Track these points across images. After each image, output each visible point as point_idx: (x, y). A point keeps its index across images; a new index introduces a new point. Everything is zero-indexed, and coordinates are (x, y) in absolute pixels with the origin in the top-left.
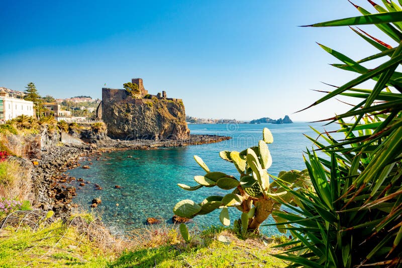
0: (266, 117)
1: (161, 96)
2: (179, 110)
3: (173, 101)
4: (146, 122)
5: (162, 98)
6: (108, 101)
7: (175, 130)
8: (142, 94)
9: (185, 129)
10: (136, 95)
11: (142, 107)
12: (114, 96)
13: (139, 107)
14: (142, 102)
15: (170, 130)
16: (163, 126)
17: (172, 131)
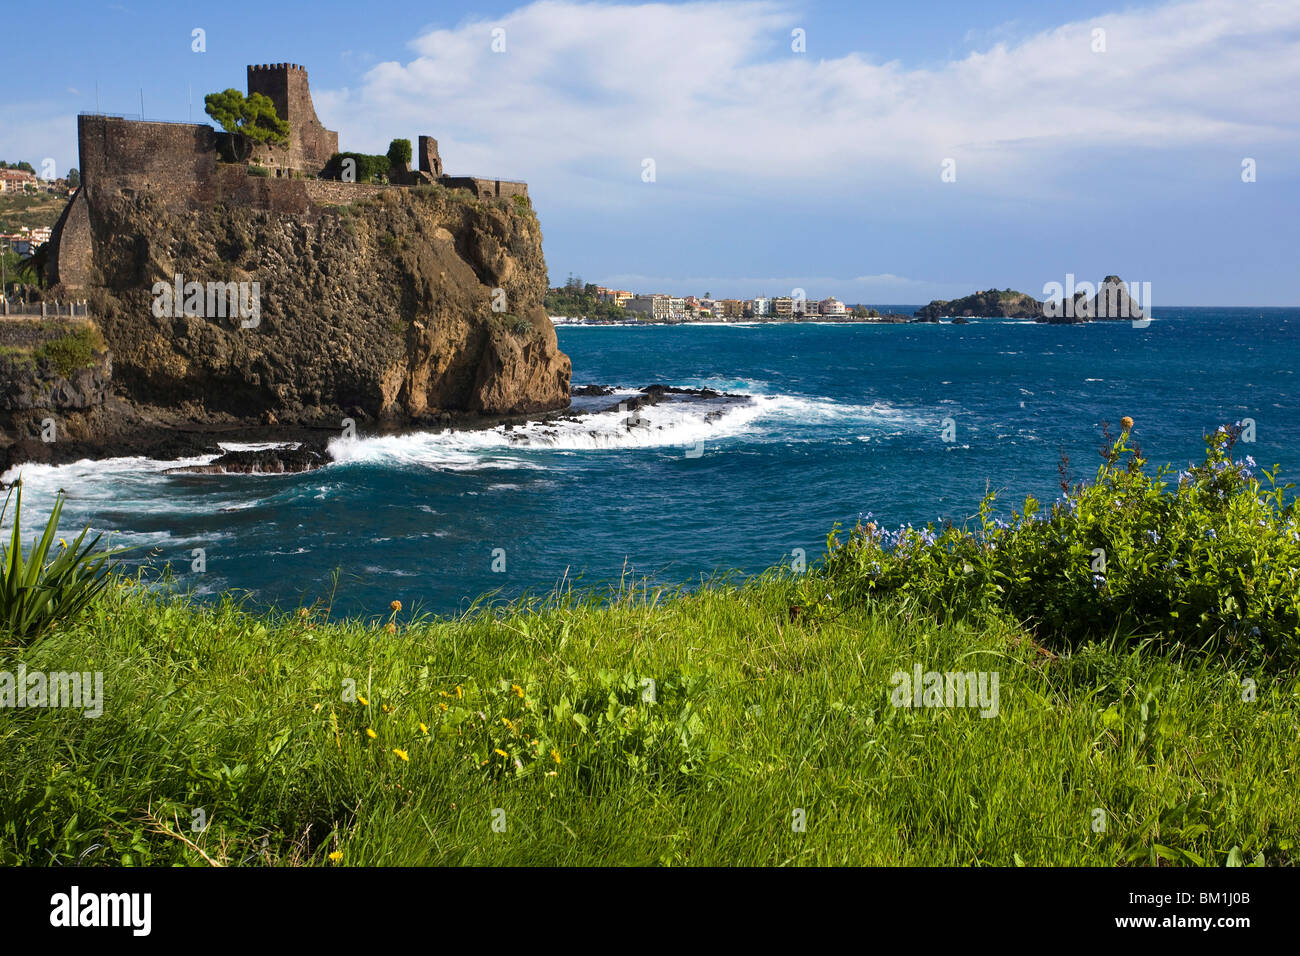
0: (1002, 289)
1: (414, 165)
2: (513, 246)
3: (475, 191)
4: (330, 311)
5: (414, 177)
6: (112, 189)
7: (491, 358)
8: (309, 153)
9: (545, 353)
10: (272, 160)
11: (305, 225)
12: (150, 161)
13: (289, 225)
14: (307, 197)
15: (462, 358)
16: (422, 338)
17: (470, 365)
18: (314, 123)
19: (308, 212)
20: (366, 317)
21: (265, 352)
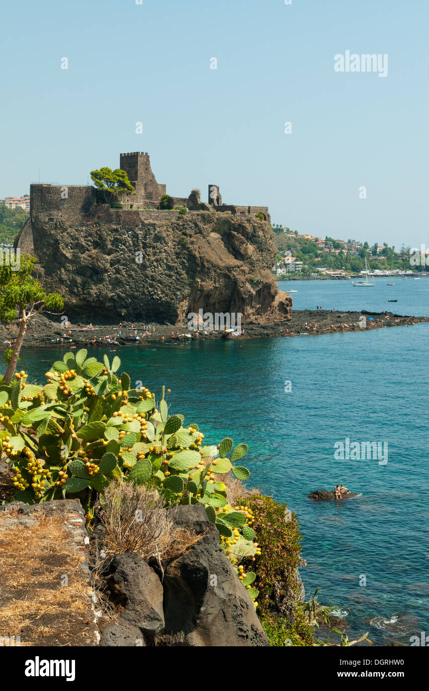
2: (254, 240)
3: (234, 212)
4: (150, 274)
5: (201, 206)
6: (43, 217)
7: (238, 296)
8: (149, 196)
9: (271, 293)
10: (128, 201)
11: (139, 232)
12: (63, 204)
13: (130, 232)
14: (140, 219)
15: (223, 296)
16: (200, 286)
17: (228, 299)
18: (153, 181)
19: (140, 226)
20: (170, 276)
21: (116, 293)
